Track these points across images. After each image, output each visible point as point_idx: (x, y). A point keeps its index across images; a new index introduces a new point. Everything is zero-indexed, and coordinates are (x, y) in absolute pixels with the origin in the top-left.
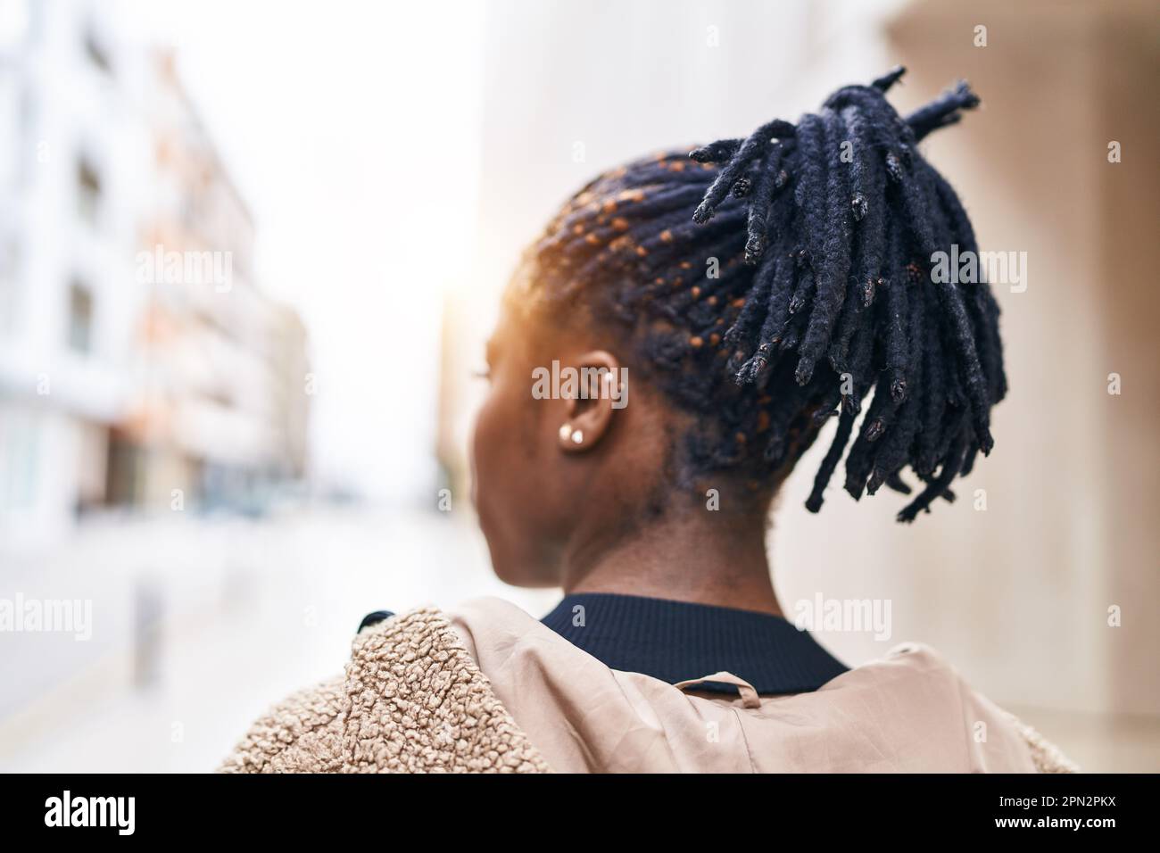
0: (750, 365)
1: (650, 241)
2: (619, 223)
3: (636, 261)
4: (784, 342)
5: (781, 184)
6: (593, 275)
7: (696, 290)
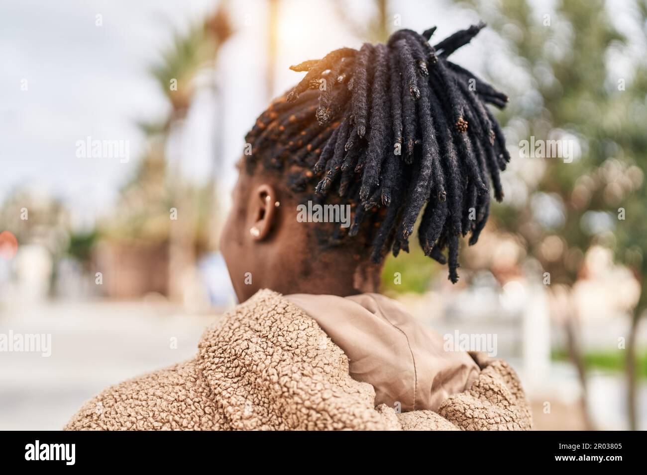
0: (322, 183)
1: (285, 123)
2: (273, 115)
3: (280, 133)
4: (342, 167)
5: (341, 80)
6: (261, 144)
7: (309, 147)
